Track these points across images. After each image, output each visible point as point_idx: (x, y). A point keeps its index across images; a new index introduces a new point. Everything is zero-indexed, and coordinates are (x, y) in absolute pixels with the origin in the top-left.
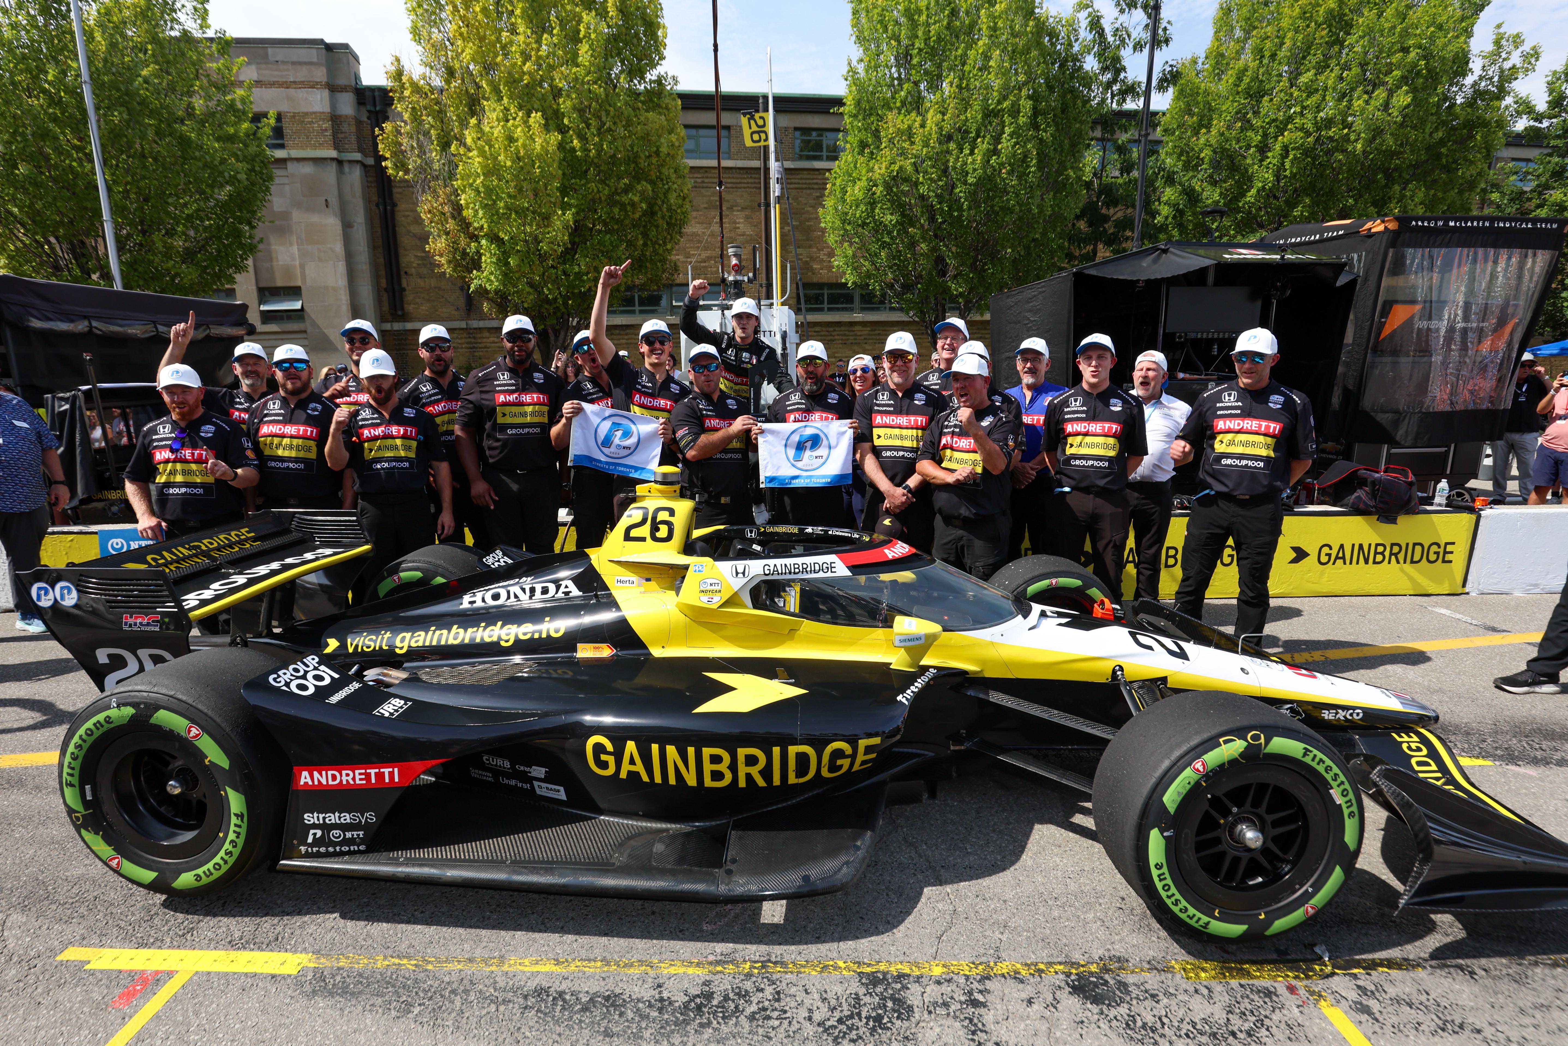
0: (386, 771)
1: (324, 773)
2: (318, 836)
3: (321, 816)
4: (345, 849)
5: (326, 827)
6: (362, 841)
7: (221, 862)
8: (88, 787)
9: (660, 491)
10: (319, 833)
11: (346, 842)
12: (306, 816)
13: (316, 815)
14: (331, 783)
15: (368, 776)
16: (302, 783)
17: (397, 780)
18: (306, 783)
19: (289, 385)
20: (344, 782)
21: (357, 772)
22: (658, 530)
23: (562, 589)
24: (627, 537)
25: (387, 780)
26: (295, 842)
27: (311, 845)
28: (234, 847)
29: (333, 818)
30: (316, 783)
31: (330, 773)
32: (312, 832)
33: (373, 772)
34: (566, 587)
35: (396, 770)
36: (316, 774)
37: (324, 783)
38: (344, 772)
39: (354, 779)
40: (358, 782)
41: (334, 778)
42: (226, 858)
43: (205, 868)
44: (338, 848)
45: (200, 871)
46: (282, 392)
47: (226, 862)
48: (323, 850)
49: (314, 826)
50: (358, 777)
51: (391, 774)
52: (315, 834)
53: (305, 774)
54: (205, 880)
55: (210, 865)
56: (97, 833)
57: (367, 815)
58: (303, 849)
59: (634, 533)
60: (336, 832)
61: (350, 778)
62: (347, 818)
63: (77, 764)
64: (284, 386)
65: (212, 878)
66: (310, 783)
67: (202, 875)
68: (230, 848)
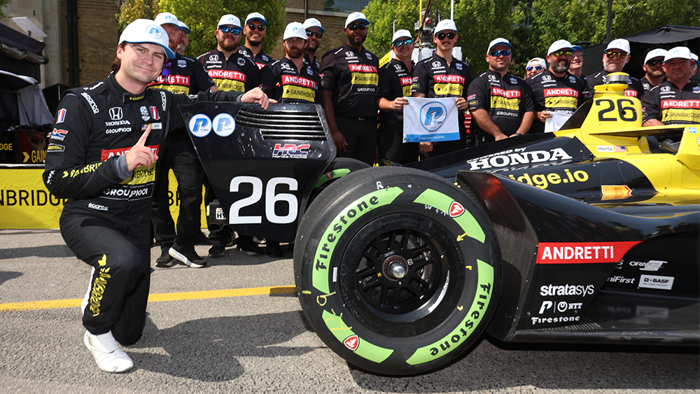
0: (606, 248)
1: (562, 248)
2: (549, 308)
3: (555, 288)
4: (566, 319)
5: (556, 299)
6: (579, 312)
7: (461, 334)
8: (335, 269)
9: (615, 89)
10: (550, 304)
11: (569, 313)
12: (542, 289)
13: (551, 286)
14: (566, 258)
15: (593, 251)
16: (544, 258)
17: (612, 257)
18: (547, 258)
19: (226, 42)
20: (577, 258)
21: (586, 248)
22: (624, 113)
24: (601, 118)
25: (606, 257)
26: (529, 314)
27: (541, 316)
28: (476, 318)
29: (563, 290)
30: (555, 258)
31: (567, 248)
32: (545, 303)
33: (597, 248)
35: (612, 247)
36: (555, 249)
37: (562, 258)
38: (577, 248)
39: (583, 255)
40: (586, 257)
41: (569, 253)
42: (466, 329)
43: (442, 341)
44: (561, 318)
45: (437, 345)
46: (219, 48)
47: (465, 333)
48: (550, 320)
49: (548, 298)
50: (586, 253)
51: (609, 250)
52: (546, 305)
53: (547, 249)
54: (441, 353)
55: (448, 338)
56: (338, 314)
57: (588, 287)
58: (534, 319)
59: (605, 115)
60: (563, 304)
61: (580, 254)
62: (573, 290)
63: (332, 246)
64: (222, 43)
65: (448, 350)
66: (550, 258)
67: (440, 349)
68: (472, 319)
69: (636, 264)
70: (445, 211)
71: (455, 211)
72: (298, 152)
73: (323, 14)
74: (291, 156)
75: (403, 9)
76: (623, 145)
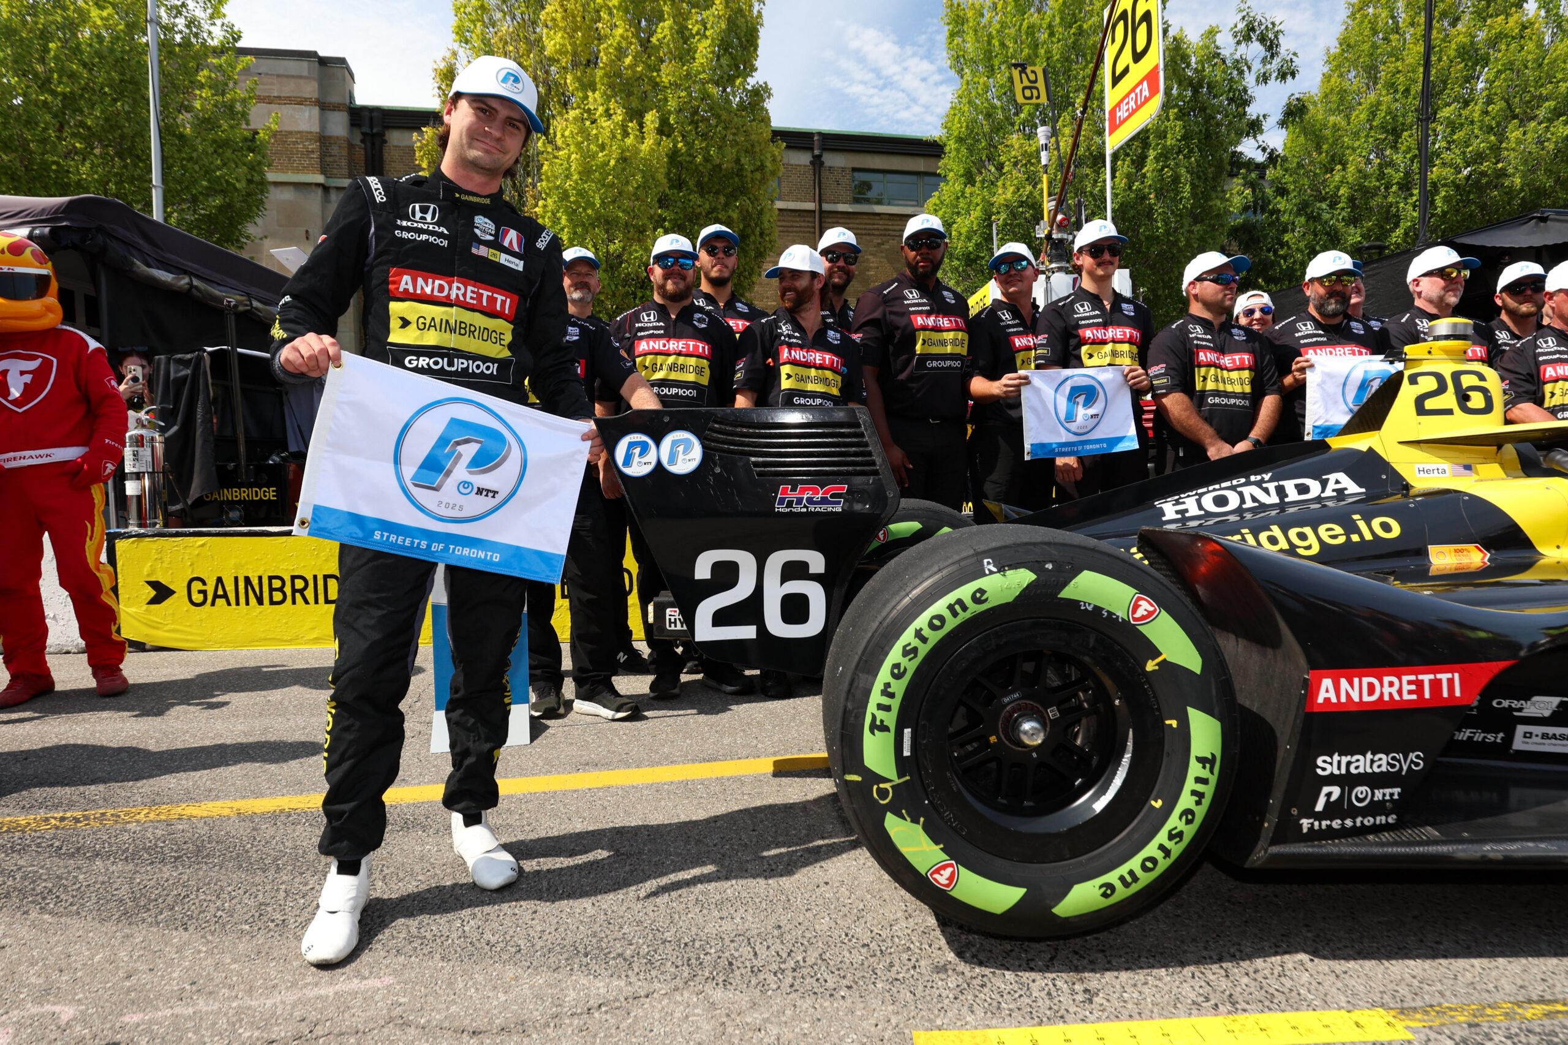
0: (1444, 677)
1: (1356, 680)
2: (1334, 798)
3: (1345, 760)
4: (1369, 821)
5: (1348, 781)
6: (1397, 806)
7: (1159, 855)
8: (907, 732)
9: (1447, 351)
10: (1336, 791)
11: (1376, 808)
12: (1319, 761)
13: (1336, 757)
14: (1366, 698)
15: (1419, 684)
16: (1320, 700)
17: (1458, 693)
18: (1327, 700)
19: (670, 286)
20: (1386, 698)
21: (1405, 678)
22: (1467, 398)
23: (1331, 486)
24: (1421, 410)
25: (1445, 694)
26: (1295, 811)
27: (1319, 817)
28: (1188, 822)
29: (1362, 763)
30: (1343, 699)
31: (1366, 680)
32: (1326, 790)
33: (1426, 678)
34: (1337, 482)
35: (1456, 675)
36: (1344, 683)
37: (1356, 699)
38: (1386, 679)
39: (1400, 692)
40: (1406, 697)
41: (1371, 689)
42: (1169, 845)
43: (1123, 870)
44: (1359, 820)
45: (1112, 877)
46: (657, 298)
47: (1167, 852)
48: (1336, 824)
49: (1332, 780)
50: (1406, 688)
51: (1451, 682)
52: (1329, 795)
53: (1327, 683)
54: (1122, 893)
55: (1135, 863)
56: (915, 821)
57: (1412, 756)
58: (1305, 823)
59: (1429, 404)
60: (1361, 790)
61: (1394, 690)
62: (1382, 763)
63: (899, 687)
64: (662, 287)
65: (1135, 888)
66: (1334, 700)
67: (1118, 884)
68: (1181, 826)
69: (1506, 703)
70: (1121, 614)
71: (1140, 612)
72: (824, 501)
73: (851, 210)
74: (812, 508)
75: (1009, 195)
76: (1467, 462)
